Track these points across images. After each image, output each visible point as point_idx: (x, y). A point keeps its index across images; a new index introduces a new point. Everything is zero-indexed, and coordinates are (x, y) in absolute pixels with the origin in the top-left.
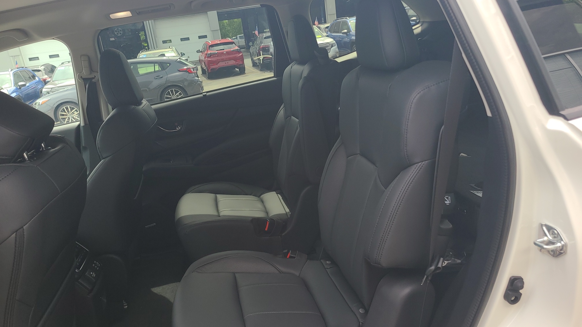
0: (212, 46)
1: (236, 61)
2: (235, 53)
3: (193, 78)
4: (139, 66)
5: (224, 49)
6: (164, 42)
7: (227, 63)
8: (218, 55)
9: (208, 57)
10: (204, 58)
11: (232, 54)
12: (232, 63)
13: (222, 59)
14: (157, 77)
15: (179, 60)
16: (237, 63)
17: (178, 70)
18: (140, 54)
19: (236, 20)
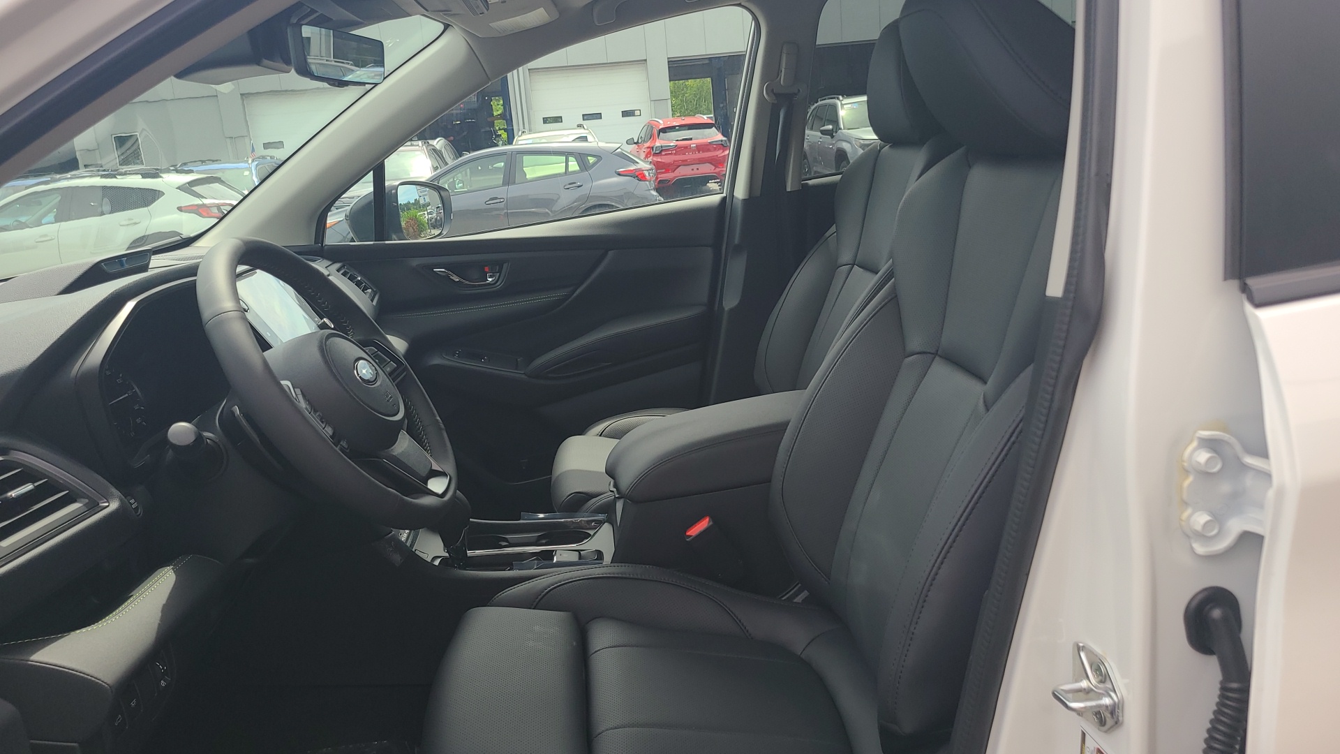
0: (664, 130)
1: (716, 167)
2: (715, 149)
3: (647, 192)
4: (526, 158)
5: (691, 139)
6: (546, 120)
7: (695, 170)
8: (679, 150)
9: (655, 154)
10: (644, 156)
11: (709, 150)
12: (707, 169)
13: (683, 161)
14: (570, 184)
15: (619, 150)
16: (718, 170)
17: (615, 172)
18: (520, 138)
19: (690, 82)
